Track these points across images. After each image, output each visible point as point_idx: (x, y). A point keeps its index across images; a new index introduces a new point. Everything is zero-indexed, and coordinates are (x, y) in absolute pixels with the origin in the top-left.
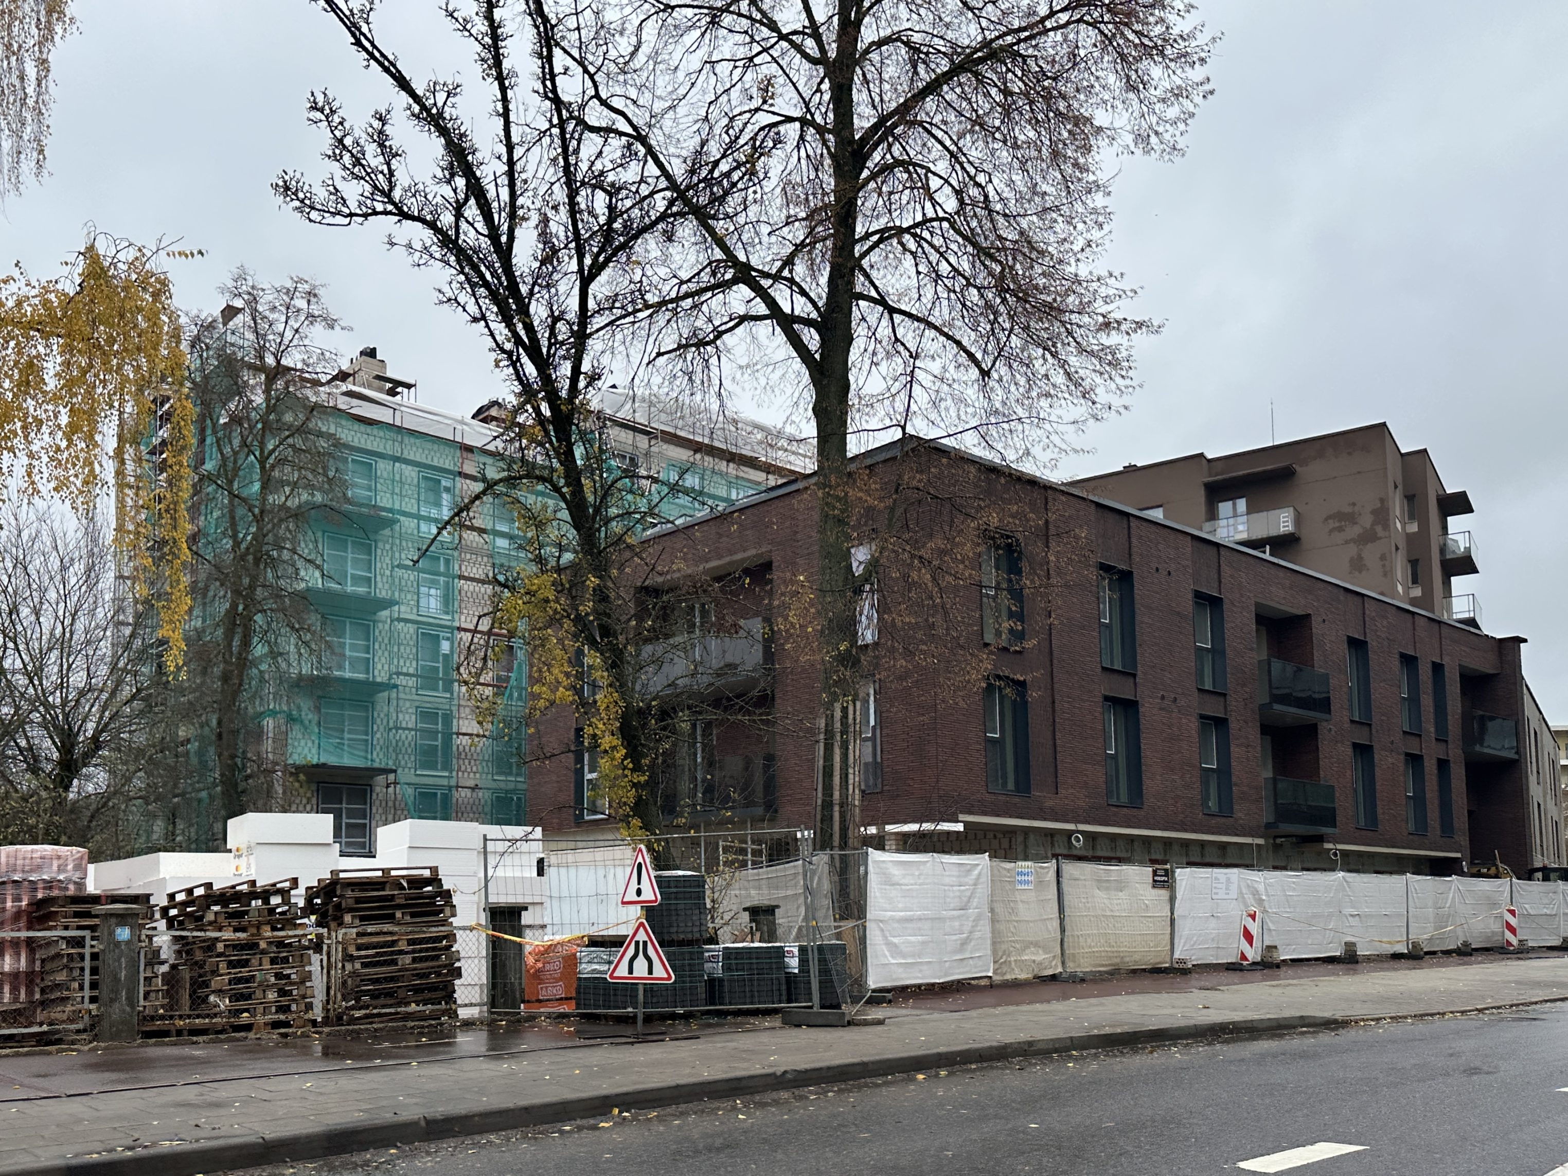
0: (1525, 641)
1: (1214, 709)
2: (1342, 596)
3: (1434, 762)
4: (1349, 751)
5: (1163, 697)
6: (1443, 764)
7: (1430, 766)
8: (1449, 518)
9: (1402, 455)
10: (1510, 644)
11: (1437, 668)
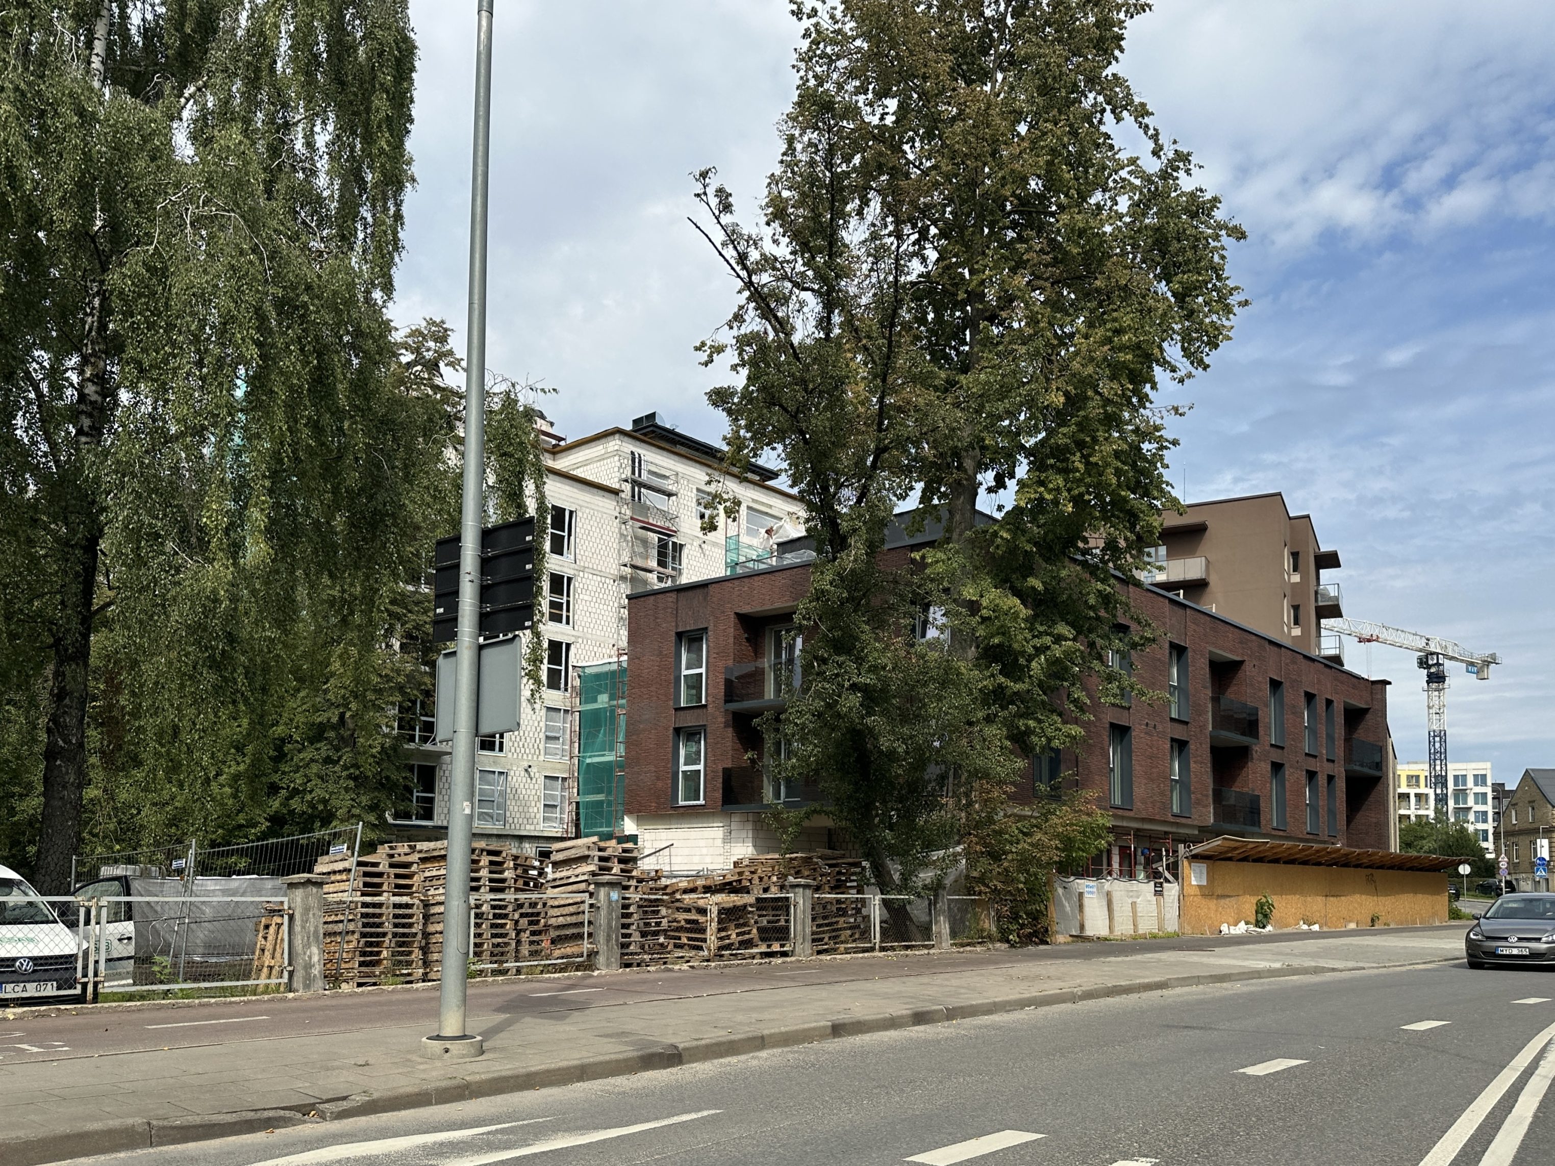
0: (1390, 683)
1: (1179, 733)
2: (1267, 644)
3: (1325, 777)
4: (1269, 767)
5: (1147, 724)
6: (1330, 778)
7: (1322, 780)
8: (1321, 571)
9: (1290, 518)
10: (1379, 686)
11: (1329, 703)
